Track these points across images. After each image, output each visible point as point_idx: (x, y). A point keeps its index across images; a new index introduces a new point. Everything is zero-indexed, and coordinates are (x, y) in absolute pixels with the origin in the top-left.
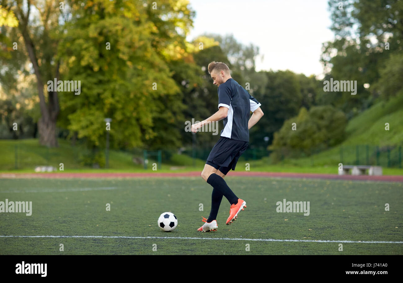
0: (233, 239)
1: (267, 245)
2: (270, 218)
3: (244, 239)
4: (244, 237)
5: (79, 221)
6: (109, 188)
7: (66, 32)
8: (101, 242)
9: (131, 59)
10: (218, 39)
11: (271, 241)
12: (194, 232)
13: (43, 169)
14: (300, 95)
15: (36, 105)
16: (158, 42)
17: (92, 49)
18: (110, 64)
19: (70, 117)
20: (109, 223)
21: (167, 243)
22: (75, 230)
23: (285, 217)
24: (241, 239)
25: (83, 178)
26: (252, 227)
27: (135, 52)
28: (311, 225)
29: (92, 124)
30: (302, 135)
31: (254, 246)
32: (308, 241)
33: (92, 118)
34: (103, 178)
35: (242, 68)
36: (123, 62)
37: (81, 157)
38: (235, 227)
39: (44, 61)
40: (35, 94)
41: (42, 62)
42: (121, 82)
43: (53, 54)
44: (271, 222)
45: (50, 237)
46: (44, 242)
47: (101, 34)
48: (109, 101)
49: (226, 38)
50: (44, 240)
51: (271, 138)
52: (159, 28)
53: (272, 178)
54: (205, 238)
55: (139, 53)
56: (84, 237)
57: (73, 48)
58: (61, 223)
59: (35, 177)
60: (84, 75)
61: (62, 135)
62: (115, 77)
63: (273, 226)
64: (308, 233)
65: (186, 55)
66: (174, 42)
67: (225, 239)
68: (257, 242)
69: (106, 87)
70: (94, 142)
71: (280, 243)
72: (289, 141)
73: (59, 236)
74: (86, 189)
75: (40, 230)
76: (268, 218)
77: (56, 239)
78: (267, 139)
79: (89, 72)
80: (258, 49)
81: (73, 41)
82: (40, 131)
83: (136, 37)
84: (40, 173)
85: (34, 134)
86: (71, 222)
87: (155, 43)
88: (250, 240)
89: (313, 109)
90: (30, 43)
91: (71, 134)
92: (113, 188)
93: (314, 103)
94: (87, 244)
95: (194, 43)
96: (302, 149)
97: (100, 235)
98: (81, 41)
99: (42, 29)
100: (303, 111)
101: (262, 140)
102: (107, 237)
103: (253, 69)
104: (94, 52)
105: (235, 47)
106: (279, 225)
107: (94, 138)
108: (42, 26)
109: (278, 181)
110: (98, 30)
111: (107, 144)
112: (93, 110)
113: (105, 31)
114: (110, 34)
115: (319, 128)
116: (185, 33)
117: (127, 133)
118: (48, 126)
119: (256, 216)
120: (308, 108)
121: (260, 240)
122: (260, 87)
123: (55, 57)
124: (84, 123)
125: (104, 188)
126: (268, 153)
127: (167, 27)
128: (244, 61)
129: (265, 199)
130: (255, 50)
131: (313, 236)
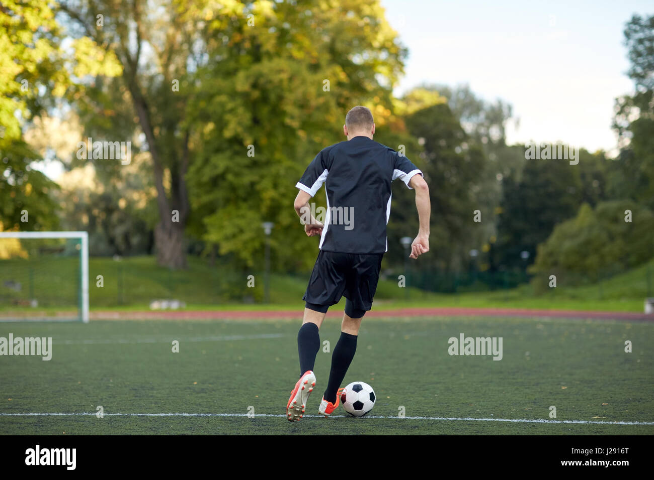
0: (480, 419)
1: (536, 430)
2: (537, 384)
3: (497, 420)
4: (498, 416)
5: (226, 390)
6: (272, 336)
7: (199, 84)
8: (265, 423)
9: (305, 125)
10: (445, 92)
11: (542, 423)
12: (414, 408)
13: (164, 305)
14: (580, 183)
15: (151, 201)
16: (347, 99)
17: (241, 110)
18: (270, 135)
19: (207, 220)
20: (275, 392)
21: (372, 426)
22: (221, 404)
23: (562, 383)
24: (493, 420)
25: (228, 319)
26: (508, 400)
27: (310, 116)
28: (605, 396)
29: (241, 231)
30: (585, 249)
31: (514, 431)
32: (602, 422)
33: (242, 223)
34: (261, 320)
35: (484, 140)
36: (291, 131)
37: (225, 286)
38: (482, 400)
39: (164, 132)
40: (150, 184)
41: (160, 133)
42: (287, 163)
43: (179, 119)
44: (539, 392)
45: (181, 415)
46: (172, 423)
47: (255, 86)
48: (269, 194)
49: (459, 92)
50: (172, 421)
51: (533, 255)
52: (349, 76)
53: (536, 319)
54: (434, 418)
55: (318, 116)
56: (236, 415)
57: (211, 109)
58: (198, 393)
59: (150, 317)
60: (228, 153)
61: (193, 250)
62: (278, 155)
63: (543, 399)
64: (602, 409)
65: (393, 119)
66: (373, 98)
67: (465, 419)
68: (519, 424)
69: (264, 171)
70: (245, 260)
71: (556, 427)
72: (562, 259)
73: (196, 414)
74: (235, 337)
75: (165, 404)
76: (533, 385)
77: (191, 418)
78: (525, 255)
79: (237, 147)
80: (510, 108)
81: (210, 97)
82: (158, 244)
83: (312, 90)
84: (159, 312)
85: (149, 247)
86: (214, 390)
87: (342, 101)
88: (507, 420)
89: (601, 206)
90: (141, 102)
91: (209, 248)
92: (278, 336)
93: (603, 197)
94: (242, 427)
95: (405, 99)
96: (584, 271)
97: (262, 413)
98: (223, 98)
99: (160, 79)
100: (585, 209)
101: (518, 256)
102: (273, 415)
103: (502, 141)
104: (245, 116)
105: (472, 105)
106: (553, 397)
107: (245, 255)
108: (159, 74)
109: (545, 324)
110: (251, 80)
111: (267, 264)
112: (244, 208)
113: (262, 81)
114: (269, 87)
115: (612, 238)
116: (391, 84)
117: (298, 246)
118: (170, 235)
119: (514, 381)
120: (593, 205)
121: (523, 421)
122: (513, 171)
123: (182, 125)
124: (229, 230)
125: (264, 336)
126: (527, 279)
127: (361, 74)
128: (488, 128)
129: (527, 354)
130: (505, 111)
131: (611, 414)
